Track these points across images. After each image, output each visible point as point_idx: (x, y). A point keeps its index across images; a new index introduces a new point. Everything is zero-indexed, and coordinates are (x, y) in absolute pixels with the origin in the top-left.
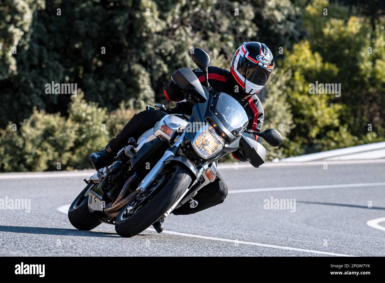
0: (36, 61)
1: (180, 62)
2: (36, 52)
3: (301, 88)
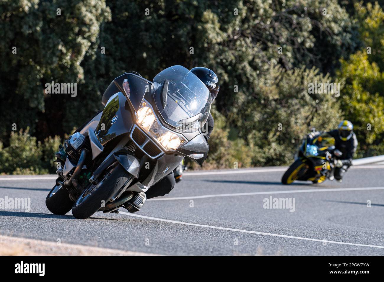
0: (103, 71)
1: (240, 71)
2: (103, 62)
3: (359, 97)
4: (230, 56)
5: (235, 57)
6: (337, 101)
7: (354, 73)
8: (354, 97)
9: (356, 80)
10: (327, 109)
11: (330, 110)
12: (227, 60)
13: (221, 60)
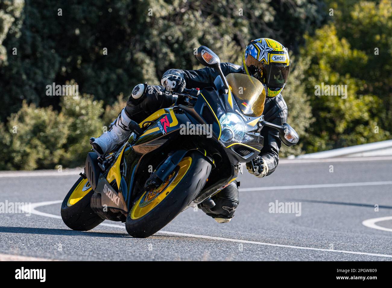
0: (29, 50)
1: (188, 50)
2: (29, 40)
3: (327, 78)
4: (177, 32)
5: (183, 34)
6: (301, 84)
7: (320, 51)
8: (321, 78)
9: (323, 59)
10: (290, 93)
11: (294, 94)
12: (173, 37)
13: (167, 37)
